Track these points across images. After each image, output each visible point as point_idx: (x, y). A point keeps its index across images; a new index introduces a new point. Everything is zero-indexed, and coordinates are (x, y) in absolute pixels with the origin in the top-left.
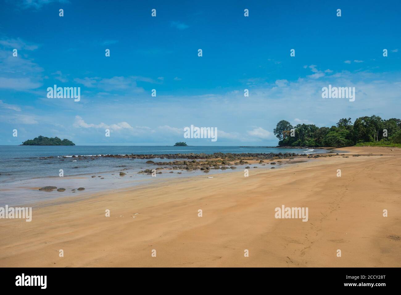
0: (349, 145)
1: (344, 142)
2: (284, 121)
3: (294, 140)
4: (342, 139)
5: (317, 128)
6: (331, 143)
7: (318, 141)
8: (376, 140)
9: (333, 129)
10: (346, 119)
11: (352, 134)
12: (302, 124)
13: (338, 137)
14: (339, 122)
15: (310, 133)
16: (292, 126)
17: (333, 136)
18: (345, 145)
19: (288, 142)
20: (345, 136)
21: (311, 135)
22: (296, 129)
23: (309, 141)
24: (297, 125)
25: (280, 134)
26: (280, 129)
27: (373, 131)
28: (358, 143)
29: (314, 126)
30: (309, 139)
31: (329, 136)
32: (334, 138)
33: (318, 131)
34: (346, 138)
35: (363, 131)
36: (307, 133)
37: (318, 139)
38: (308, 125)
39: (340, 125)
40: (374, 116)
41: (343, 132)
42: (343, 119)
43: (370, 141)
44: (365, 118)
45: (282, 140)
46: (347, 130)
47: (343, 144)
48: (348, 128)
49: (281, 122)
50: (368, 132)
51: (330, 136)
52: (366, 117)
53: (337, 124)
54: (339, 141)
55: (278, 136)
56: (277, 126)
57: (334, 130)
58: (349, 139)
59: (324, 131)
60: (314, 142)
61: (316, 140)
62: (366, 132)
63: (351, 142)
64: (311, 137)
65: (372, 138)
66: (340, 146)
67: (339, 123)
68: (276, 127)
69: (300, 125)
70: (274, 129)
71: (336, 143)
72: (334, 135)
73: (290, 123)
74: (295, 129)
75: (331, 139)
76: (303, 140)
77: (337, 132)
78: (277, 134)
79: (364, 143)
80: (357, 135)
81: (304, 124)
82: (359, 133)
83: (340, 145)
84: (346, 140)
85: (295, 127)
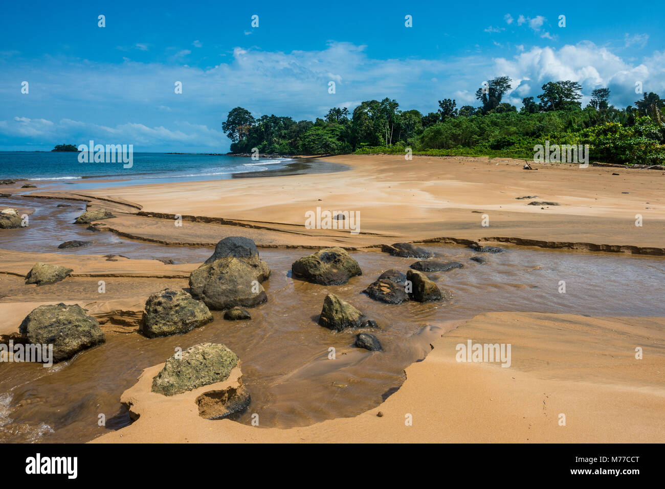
0: (343, 151)
1: (335, 147)
2: (240, 108)
3: (256, 142)
4: (333, 141)
5: (295, 123)
6: (313, 147)
7: (293, 144)
8: (389, 143)
9: (319, 123)
10: (339, 109)
11: (350, 132)
12: (270, 116)
13: (325, 137)
14: (328, 113)
15: (283, 132)
16: (253, 118)
17: (318, 135)
18: (336, 151)
19: (247, 145)
20: (337, 135)
21: (283, 134)
22: (260, 123)
23: (281, 144)
24: (262, 117)
25: (234, 131)
26: (233, 122)
27: (384, 127)
28: (359, 148)
29: (289, 119)
30: (281, 142)
31: (310, 135)
32: (318, 139)
33: (294, 127)
34: (338, 139)
35: (368, 126)
36: (277, 131)
37: (296, 140)
38: (281, 118)
39: (330, 118)
40: (387, 99)
41: (334, 128)
42: (334, 110)
43: (379, 145)
44: (371, 104)
45: (236, 142)
46: (341, 125)
47: (333, 150)
48: (344, 121)
49: (235, 110)
50: (377, 128)
51: (313, 135)
52: (373, 102)
53: (325, 117)
54: (328, 143)
55: (230, 135)
56: (229, 116)
57: (320, 125)
58: (343, 141)
59: (305, 126)
60: (287, 147)
61: (291, 143)
62: (373, 127)
63: (347, 146)
64: (284, 137)
65: (382, 140)
66: (329, 153)
67: (328, 115)
68: (227, 118)
69: (266, 116)
70: (224, 123)
71: (321, 148)
72: (319, 132)
73: (250, 113)
74: (258, 123)
75: (314, 140)
76: (271, 143)
77: (325, 128)
78: (228, 132)
79: (371, 148)
80: (358, 133)
81: (273, 115)
82: (361, 130)
83: (329, 151)
84: (339, 143)
85: (259, 120)
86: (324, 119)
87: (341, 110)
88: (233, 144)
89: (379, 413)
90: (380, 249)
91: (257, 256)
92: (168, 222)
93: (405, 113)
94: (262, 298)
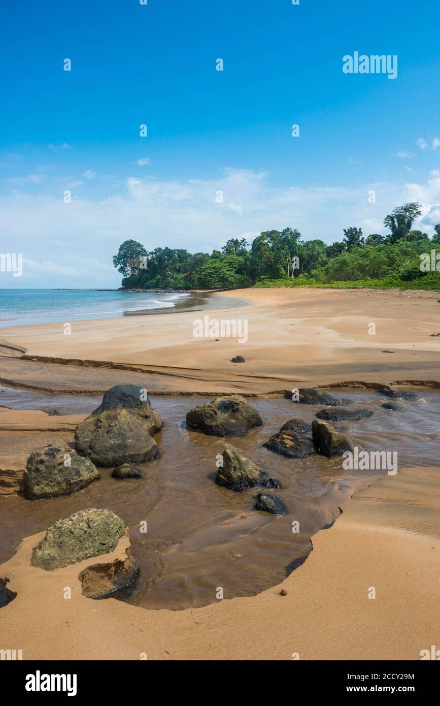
0: (243, 285)
1: (234, 280)
2: (132, 241)
3: (149, 277)
4: (230, 274)
5: (190, 255)
6: (209, 281)
7: (189, 279)
8: (291, 275)
9: (216, 255)
10: (237, 240)
11: (249, 264)
12: (164, 248)
13: (222, 270)
14: (225, 245)
15: (178, 265)
16: (145, 251)
17: (214, 268)
18: (235, 285)
19: (139, 280)
20: (235, 268)
21: (178, 268)
22: (153, 257)
23: (176, 278)
24: (155, 250)
25: (125, 265)
26: (125, 256)
27: (286, 258)
28: (259, 281)
29: (184, 252)
30: (175, 275)
31: (206, 268)
32: (215, 272)
33: (189, 260)
34: (237, 272)
35: (268, 257)
36: (171, 264)
37: (190, 275)
38: (175, 250)
39: (228, 249)
40: (288, 229)
41: (231, 261)
42: (232, 241)
43: (281, 278)
44: (271, 234)
45: (128, 276)
46: (238, 257)
47: (231, 283)
48: (242, 253)
49: (127, 243)
50: (277, 260)
51: (209, 268)
52: (273, 232)
53: (223, 248)
54: (225, 276)
55: (122, 270)
56: (120, 249)
57: (217, 257)
58: (242, 274)
59: (200, 259)
60: (182, 281)
61: (186, 277)
62: (274, 259)
63: (247, 280)
64: (179, 271)
65: (283, 272)
66: (227, 287)
67: (225, 247)
68: (118, 252)
69: (160, 249)
70: (115, 257)
71: (218, 281)
72: (217, 265)
73: (142, 246)
74: (151, 256)
75: (210, 273)
76: (165, 277)
77: (222, 260)
78: (119, 266)
79: (271, 281)
80: (258, 265)
81: (167, 248)
82: (261, 262)
83: (226, 285)
84: (238, 276)
85: (152, 253)
86: (222, 251)
87: (239, 241)
88: (125, 279)
89: (282, 591)
90: (282, 395)
91: (148, 406)
92: (54, 366)
93: (308, 243)
94: (154, 453)
